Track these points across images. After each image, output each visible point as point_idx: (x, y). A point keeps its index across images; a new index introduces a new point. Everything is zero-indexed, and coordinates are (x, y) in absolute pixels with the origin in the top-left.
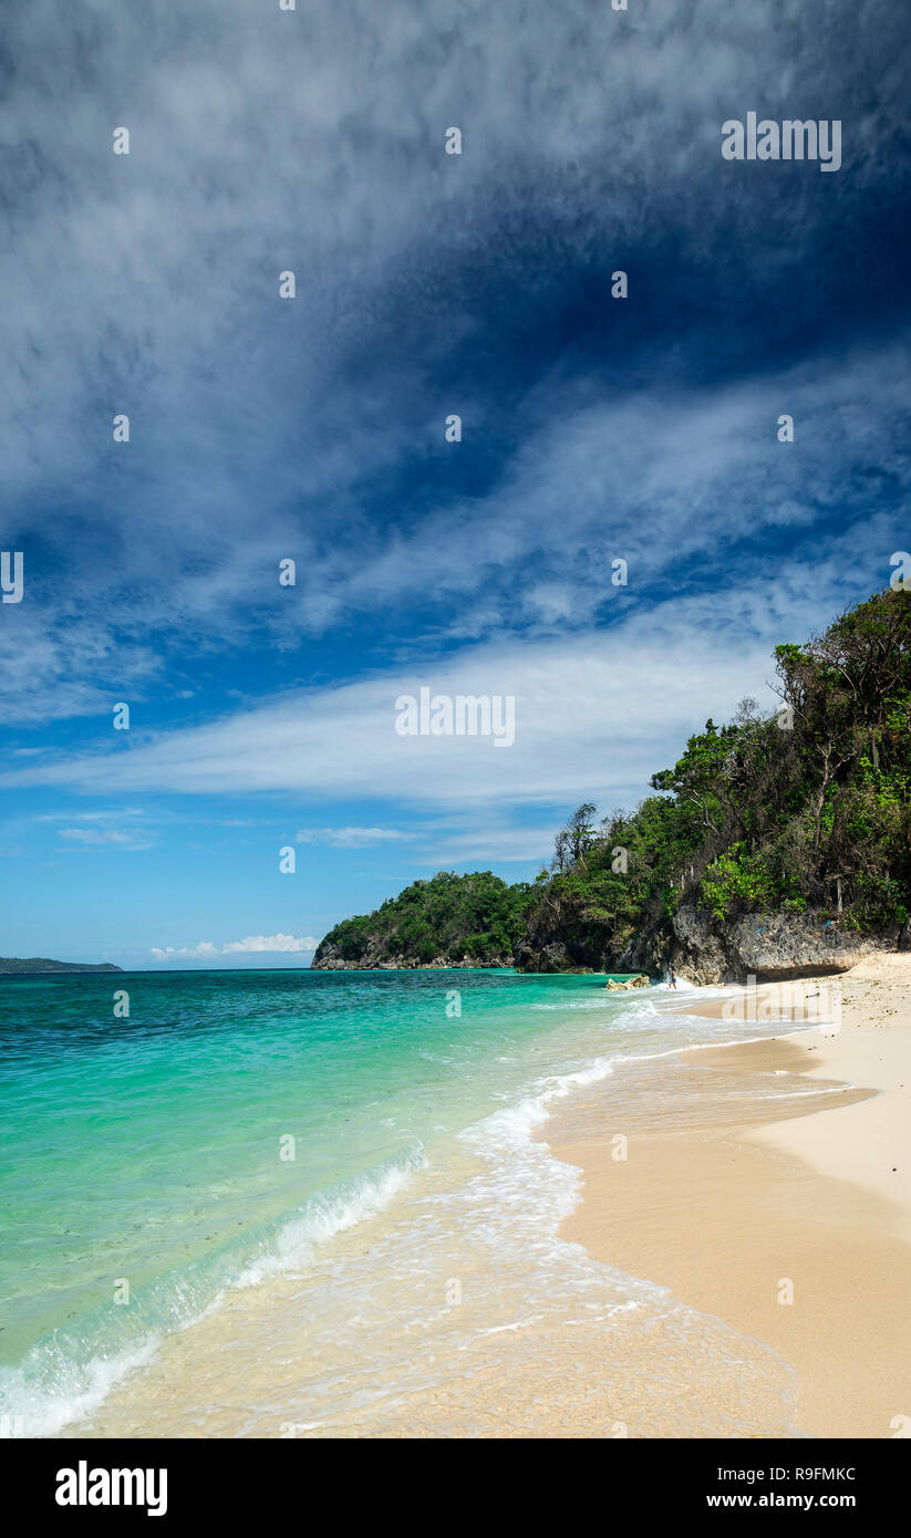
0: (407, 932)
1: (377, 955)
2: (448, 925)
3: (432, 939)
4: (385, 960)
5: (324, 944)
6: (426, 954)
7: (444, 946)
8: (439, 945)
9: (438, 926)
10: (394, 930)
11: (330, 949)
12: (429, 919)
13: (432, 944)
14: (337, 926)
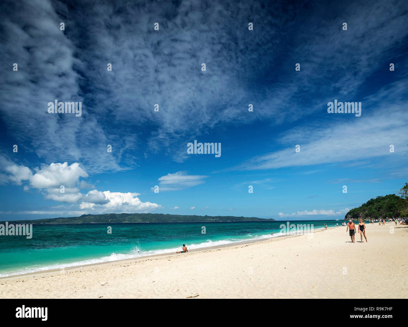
0: (370, 212)
1: (363, 217)
2: (381, 210)
3: (377, 214)
4: (365, 218)
5: (347, 215)
6: (376, 217)
7: (381, 215)
8: (379, 215)
9: (379, 211)
10: (367, 212)
11: (349, 216)
12: (376, 209)
13: (378, 215)
14: (350, 210)
